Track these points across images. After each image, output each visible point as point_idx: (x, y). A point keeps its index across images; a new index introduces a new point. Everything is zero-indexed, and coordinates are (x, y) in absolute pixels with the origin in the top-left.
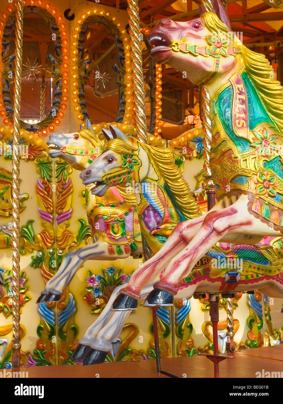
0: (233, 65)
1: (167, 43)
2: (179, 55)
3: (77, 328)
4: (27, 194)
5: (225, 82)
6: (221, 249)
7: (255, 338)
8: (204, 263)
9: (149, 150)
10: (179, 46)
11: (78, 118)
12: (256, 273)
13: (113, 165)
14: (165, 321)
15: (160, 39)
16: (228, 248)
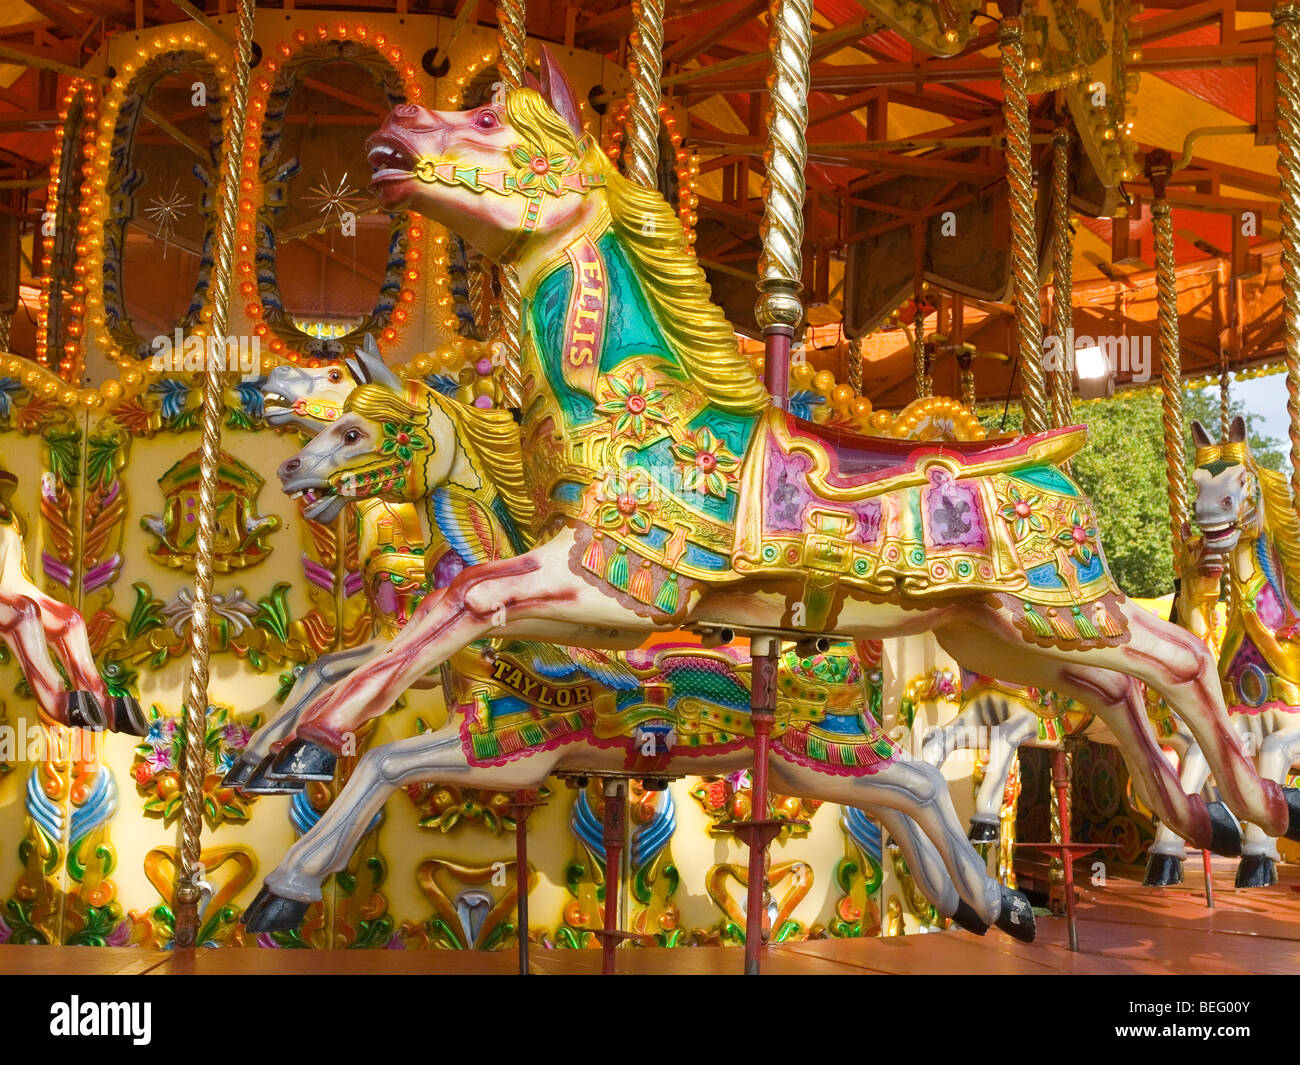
0: (579, 214)
1: (408, 162)
2: (437, 189)
3: (381, 862)
4: (274, 516)
5: (555, 256)
6: (629, 666)
7: (856, 915)
8: (579, 700)
9: (458, 414)
10: (437, 169)
11: (447, 328)
12: (721, 731)
13: (360, 449)
14: (597, 851)
15: (389, 151)
16: (648, 665)
